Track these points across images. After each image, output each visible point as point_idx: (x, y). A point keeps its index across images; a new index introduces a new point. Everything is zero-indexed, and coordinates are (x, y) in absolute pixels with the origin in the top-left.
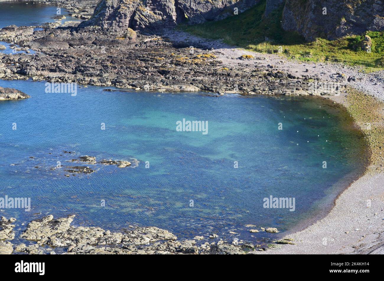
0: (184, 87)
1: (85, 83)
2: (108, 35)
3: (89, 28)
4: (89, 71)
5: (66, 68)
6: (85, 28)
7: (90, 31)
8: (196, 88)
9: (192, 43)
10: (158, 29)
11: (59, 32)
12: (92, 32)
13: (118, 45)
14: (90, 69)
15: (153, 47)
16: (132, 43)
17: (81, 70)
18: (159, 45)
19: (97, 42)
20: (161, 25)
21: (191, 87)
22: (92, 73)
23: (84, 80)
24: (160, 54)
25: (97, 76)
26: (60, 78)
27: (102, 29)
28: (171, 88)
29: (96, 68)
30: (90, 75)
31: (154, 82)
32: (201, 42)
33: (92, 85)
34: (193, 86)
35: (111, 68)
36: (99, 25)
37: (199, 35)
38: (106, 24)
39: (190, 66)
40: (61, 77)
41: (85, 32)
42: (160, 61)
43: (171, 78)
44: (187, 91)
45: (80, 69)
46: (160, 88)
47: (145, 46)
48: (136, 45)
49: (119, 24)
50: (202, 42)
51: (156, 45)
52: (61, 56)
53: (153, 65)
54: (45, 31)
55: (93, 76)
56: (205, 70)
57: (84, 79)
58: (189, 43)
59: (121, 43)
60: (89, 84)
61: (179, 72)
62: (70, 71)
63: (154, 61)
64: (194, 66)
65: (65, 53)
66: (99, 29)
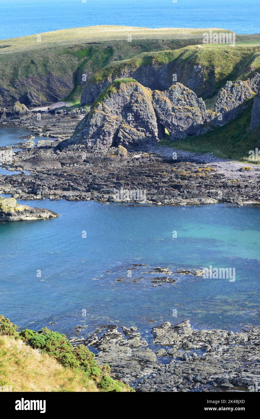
0: (203, 200)
1: (105, 200)
2: (94, 153)
3: (73, 147)
4: (103, 188)
5: (78, 187)
6: (69, 146)
7: (74, 149)
8: (215, 200)
9: (183, 158)
10: (141, 145)
11: (43, 152)
12: (76, 150)
13: (111, 162)
14: (104, 187)
15: (147, 163)
16: (124, 160)
17: (95, 187)
18: (153, 161)
19: (89, 160)
20: (144, 141)
21: (210, 200)
22: (108, 190)
23: (103, 198)
24: (160, 170)
26: (77, 196)
27: (87, 147)
28: (191, 201)
30: (107, 192)
31: (173, 196)
33: (113, 201)
34: (211, 198)
36: (83, 144)
37: (186, 149)
38: (90, 143)
39: (196, 180)
41: (69, 150)
42: (164, 176)
43: (185, 192)
44: (207, 204)
45: (94, 187)
46: (181, 202)
47: (139, 163)
48: (128, 162)
49: (103, 142)
50: (192, 157)
51: (149, 160)
53: (161, 180)
54: (29, 151)
55: (110, 193)
56: (213, 183)
57: (103, 196)
59: (113, 161)
60: (108, 201)
61: (190, 186)
62: (84, 190)
63: (158, 176)
64: (200, 179)
65: (63, 172)
66: (83, 148)
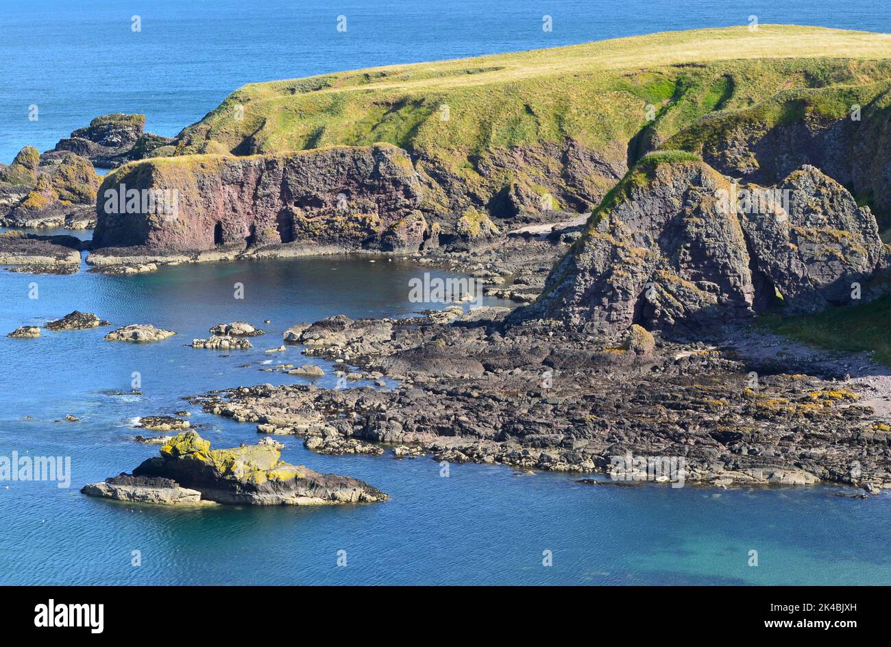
0: (779, 474)
1: (529, 463)
2: (583, 342)
3: (536, 325)
4: (538, 432)
5: (479, 426)
6: (524, 324)
7: (535, 331)
8: (810, 475)
9: (795, 362)
10: (708, 327)
11: (458, 335)
12: (541, 334)
13: (608, 368)
14: (541, 429)
15: (697, 372)
16: (645, 364)
17: (517, 430)
18: (713, 367)
19: (556, 359)
20: (715, 316)
21: (796, 475)
22: (544, 438)
23: (525, 457)
24: (716, 391)
25: (559, 445)
26: (464, 451)
27: (567, 327)
28: (746, 476)
29: (555, 425)
30: (541, 442)
31: (703, 462)
32: (817, 359)
33: (547, 468)
34: (801, 471)
35: (594, 427)
36: (559, 318)
37: (812, 341)
38: (577, 315)
39: (792, 421)
40: (466, 449)
41: (524, 333)
42: (716, 407)
43: (745, 452)
44: (788, 485)
45: (514, 429)
46: (718, 478)
47: (678, 370)
48: (654, 369)
49: (609, 315)
50: (821, 361)
51: (705, 366)
52: (464, 394)
53: (699, 418)
54: (423, 332)
55: (547, 445)
56: (831, 432)
57: (526, 453)
58: (786, 361)
59: (615, 364)
60: (537, 466)
61: (765, 436)
62: (489, 434)
63: (700, 407)
64: (802, 420)
65: (473, 388)
66: (559, 328)
